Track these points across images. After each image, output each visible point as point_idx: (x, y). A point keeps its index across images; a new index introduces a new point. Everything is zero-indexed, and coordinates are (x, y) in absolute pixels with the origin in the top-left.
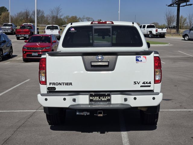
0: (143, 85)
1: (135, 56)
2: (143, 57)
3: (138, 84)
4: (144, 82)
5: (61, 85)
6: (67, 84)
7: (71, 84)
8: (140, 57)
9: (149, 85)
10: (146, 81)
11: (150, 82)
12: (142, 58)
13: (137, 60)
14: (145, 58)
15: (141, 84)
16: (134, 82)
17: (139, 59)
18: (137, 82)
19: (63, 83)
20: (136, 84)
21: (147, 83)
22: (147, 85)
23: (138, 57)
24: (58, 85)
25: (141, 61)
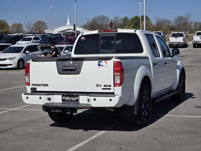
0: (105, 87)
1: (98, 61)
2: (105, 62)
3: (100, 86)
4: (105, 85)
5: (40, 86)
6: (44, 85)
7: (47, 85)
8: (102, 62)
9: (109, 87)
10: (106, 84)
11: (110, 85)
12: (103, 63)
13: (99, 65)
14: (106, 62)
15: (102, 87)
16: (97, 85)
17: (101, 63)
18: (99, 85)
19: (42, 84)
20: (98, 86)
21: (107, 86)
22: (107, 87)
23: (100, 62)
24: (38, 86)
25: (102, 65)
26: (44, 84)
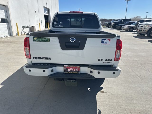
0: (106, 61)
1: (101, 39)
2: (108, 40)
6: (47, 59)
10: (108, 59)
11: (111, 60)
12: (107, 41)
16: (99, 59)
17: (104, 41)
18: (101, 59)
19: (44, 58)
24: (40, 59)
25: (106, 43)
26: (46, 57)
